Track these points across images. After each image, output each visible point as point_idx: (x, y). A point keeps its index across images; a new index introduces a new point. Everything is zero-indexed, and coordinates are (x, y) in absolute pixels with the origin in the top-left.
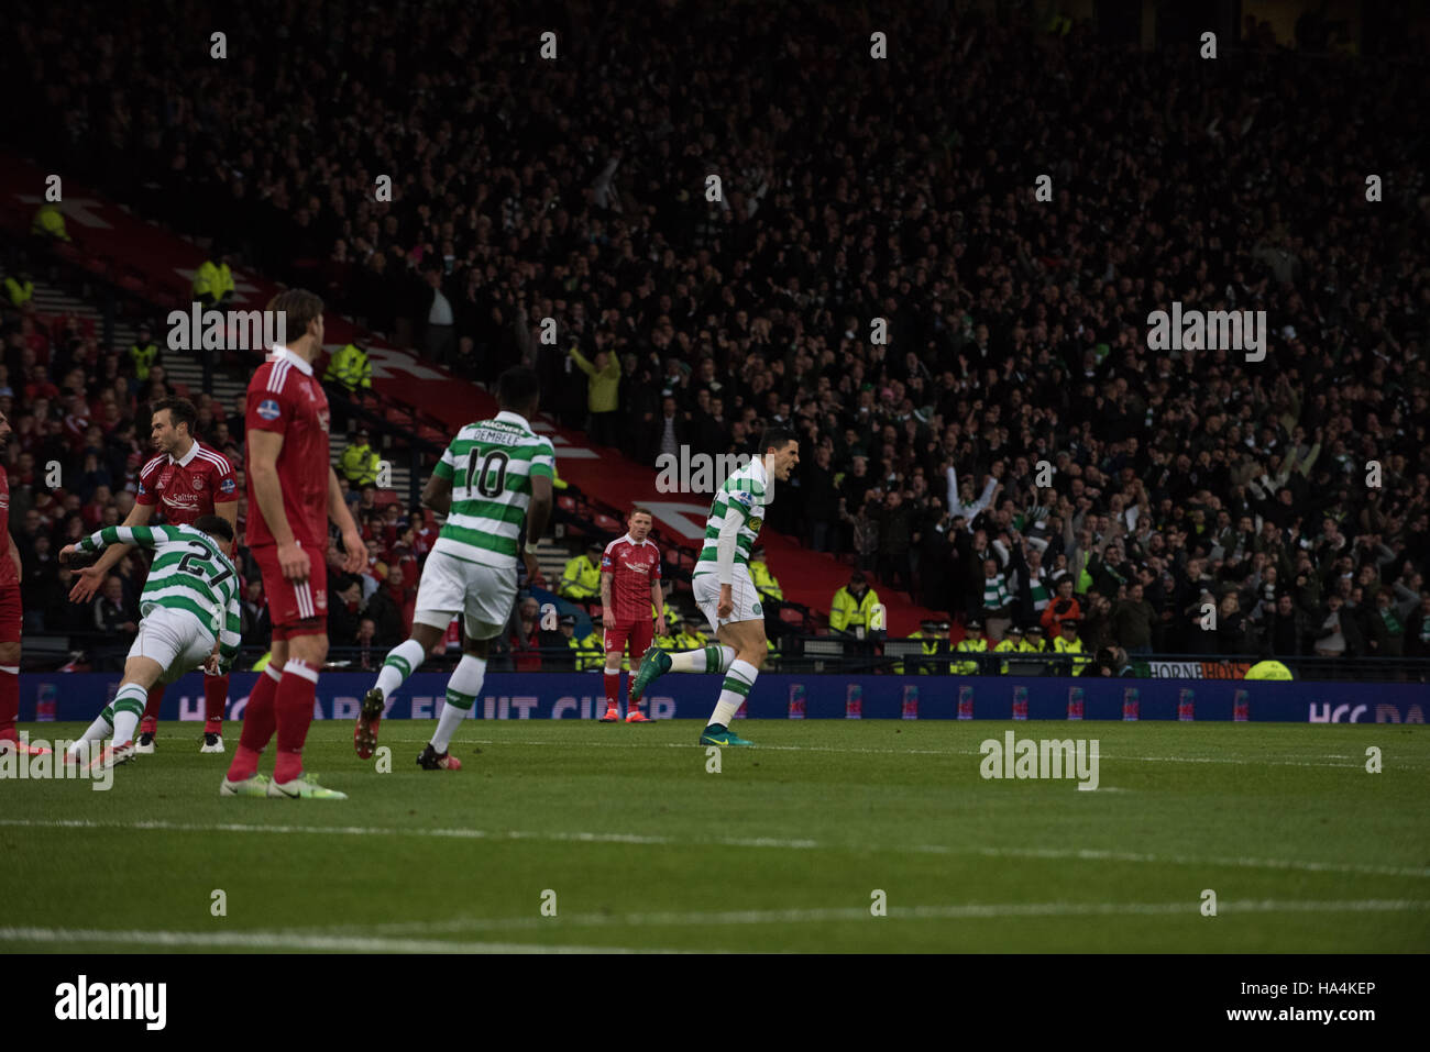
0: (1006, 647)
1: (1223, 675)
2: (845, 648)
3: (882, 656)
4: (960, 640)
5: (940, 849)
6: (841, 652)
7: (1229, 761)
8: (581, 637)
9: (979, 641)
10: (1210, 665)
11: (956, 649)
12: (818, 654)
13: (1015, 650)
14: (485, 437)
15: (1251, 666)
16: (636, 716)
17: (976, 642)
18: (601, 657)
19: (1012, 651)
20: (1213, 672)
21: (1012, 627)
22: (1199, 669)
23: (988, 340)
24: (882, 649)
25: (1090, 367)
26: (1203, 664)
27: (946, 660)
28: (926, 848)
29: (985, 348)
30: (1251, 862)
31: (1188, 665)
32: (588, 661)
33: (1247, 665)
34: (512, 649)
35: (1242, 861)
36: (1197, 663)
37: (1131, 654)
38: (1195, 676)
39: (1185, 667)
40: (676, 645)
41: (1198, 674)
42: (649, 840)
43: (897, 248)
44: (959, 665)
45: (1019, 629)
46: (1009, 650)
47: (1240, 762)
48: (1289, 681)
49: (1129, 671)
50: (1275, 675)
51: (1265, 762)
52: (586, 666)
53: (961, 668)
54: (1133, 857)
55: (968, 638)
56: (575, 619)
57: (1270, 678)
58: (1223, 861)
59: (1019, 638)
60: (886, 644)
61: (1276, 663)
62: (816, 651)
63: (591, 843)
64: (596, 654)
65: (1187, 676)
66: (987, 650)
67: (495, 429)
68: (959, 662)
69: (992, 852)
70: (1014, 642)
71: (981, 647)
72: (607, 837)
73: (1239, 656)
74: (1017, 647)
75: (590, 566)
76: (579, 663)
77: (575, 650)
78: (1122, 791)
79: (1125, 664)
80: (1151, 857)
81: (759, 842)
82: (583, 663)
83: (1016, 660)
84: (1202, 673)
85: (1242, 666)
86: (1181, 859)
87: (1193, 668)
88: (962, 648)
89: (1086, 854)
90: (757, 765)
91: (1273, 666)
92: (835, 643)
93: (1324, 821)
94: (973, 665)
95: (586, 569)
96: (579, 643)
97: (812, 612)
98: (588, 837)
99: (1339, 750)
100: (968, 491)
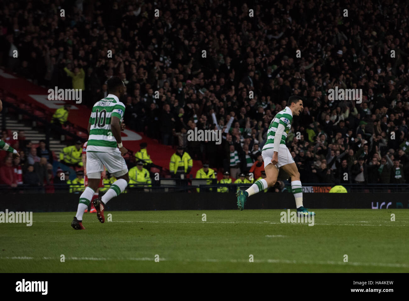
0: (239, 182)
1: (321, 191)
2: (177, 183)
3: (191, 186)
4: (221, 179)
5: (214, 260)
6: (175, 184)
7: (324, 224)
8: (72, 180)
9: (228, 179)
10: (316, 187)
11: (219, 182)
12: (166, 185)
13: (242, 183)
14: (100, 104)
15: (332, 187)
16: (94, 210)
17: (227, 180)
18: (80, 187)
19: (241, 183)
20: (317, 190)
21: (241, 174)
22: (312, 189)
23: (230, 63)
24: (191, 183)
25: (270, 73)
26: (314, 187)
27: (216, 187)
28: (208, 260)
29: (229, 66)
30: (332, 263)
31: (308, 187)
32: (75, 189)
33: (331, 187)
34: (44, 185)
35: (329, 262)
36: (311, 187)
37: (286, 184)
38: (310, 192)
39: (307, 189)
40: (110, 182)
41: (312, 191)
42: (100, 259)
43: (195, 27)
44: (221, 189)
45: (244, 174)
46: (240, 183)
47: (328, 224)
48: (346, 193)
49: (285, 190)
50: (340, 191)
51: (337, 224)
52: (74, 191)
53: (222, 190)
54: (288, 262)
55: (224, 178)
56: (69, 172)
57: (339, 192)
58: (322, 262)
59: (243, 178)
60: (192, 181)
61: (341, 186)
62: (164, 184)
63: (77, 261)
64: (78, 186)
65: (308, 192)
66: (232, 183)
67: (105, 101)
68: (221, 187)
69: (235, 261)
70: (241, 179)
71: (229, 182)
72: (83, 258)
73: (327, 184)
74: (243, 181)
75: (76, 150)
76: (71, 190)
77: (69, 185)
78: (284, 236)
79: (284, 187)
80: (294, 262)
81: (143, 259)
82: (73, 190)
83: (243, 186)
84: (313, 191)
85: (328, 188)
86: (306, 262)
87: (310, 189)
88: (222, 182)
89: (270, 261)
90: (142, 229)
91: (340, 188)
92: (172, 181)
93: (359, 247)
94: (226, 189)
95: (74, 151)
96: (71, 182)
97: (164, 169)
98: (76, 258)
99: (365, 219)
100: (222, 121)
